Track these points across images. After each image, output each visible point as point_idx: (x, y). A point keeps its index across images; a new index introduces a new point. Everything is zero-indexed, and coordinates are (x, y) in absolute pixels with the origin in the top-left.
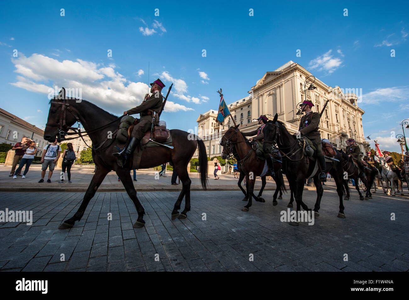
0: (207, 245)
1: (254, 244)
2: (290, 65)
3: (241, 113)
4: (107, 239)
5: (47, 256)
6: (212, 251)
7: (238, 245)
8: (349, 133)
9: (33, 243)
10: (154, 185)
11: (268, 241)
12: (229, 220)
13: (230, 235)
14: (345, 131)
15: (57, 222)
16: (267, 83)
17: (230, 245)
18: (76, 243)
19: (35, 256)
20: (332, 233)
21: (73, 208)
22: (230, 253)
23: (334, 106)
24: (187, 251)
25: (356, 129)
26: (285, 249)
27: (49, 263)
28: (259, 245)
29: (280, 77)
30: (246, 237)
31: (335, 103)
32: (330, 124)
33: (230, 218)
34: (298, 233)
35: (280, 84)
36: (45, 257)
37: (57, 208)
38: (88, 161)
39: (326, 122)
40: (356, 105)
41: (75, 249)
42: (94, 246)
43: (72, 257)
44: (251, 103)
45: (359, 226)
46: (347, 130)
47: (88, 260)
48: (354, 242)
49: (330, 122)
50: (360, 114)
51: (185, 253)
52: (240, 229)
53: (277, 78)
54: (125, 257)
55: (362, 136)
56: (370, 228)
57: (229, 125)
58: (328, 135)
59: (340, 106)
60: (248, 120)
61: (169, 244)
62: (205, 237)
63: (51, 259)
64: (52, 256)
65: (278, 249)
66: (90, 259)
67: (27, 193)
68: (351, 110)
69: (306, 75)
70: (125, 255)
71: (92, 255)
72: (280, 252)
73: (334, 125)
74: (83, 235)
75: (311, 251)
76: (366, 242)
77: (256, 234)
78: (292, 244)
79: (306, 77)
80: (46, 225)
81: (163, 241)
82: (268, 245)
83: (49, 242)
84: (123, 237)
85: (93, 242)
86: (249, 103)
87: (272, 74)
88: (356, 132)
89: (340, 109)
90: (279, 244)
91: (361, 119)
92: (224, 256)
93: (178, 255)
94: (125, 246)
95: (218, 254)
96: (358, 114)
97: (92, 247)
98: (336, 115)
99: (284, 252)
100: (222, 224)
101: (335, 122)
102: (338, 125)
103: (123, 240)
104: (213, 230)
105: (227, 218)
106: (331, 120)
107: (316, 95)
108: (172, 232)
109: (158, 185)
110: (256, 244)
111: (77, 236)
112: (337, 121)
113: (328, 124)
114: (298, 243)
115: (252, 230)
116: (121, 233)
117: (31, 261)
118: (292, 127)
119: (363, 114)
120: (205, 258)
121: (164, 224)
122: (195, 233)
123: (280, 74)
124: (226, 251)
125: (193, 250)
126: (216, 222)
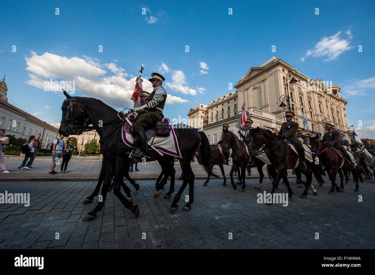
0: (190, 232)
1: (235, 232)
2: (273, 61)
3: (228, 106)
4: (101, 225)
5: (47, 241)
6: (195, 238)
7: (220, 232)
8: (333, 122)
9: (36, 228)
10: (148, 175)
11: (249, 229)
12: (213, 209)
13: (213, 223)
14: (329, 121)
15: (59, 210)
16: (252, 78)
17: (212, 232)
18: (74, 229)
19: (37, 240)
20: (312, 222)
21: (73, 197)
22: (211, 240)
23: (317, 97)
24: (171, 238)
25: (339, 119)
26: (265, 236)
27: (48, 247)
28: (239, 233)
29: (264, 71)
30: (228, 225)
31: (318, 94)
32: (314, 114)
33: (215, 206)
34: (279, 222)
35: (263, 78)
36: (45, 242)
37: (60, 197)
38: (91, 152)
39: (310, 113)
40: (338, 95)
41: (71, 234)
42: (89, 232)
43: (68, 242)
44: (237, 96)
45: (340, 214)
46: (331, 120)
47: (82, 245)
48: (333, 231)
49: (314, 112)
50: (343, 104)
51: (169, 240)
52: (223, 217)
53: (261, 73)
54: (115, 243)
55: (346, 125)
56: (351, 217)
57: (217, 118)
58: (312, 124)
59: (322, 97)
60: (235, 112)
61: (156, 231)
62: (189, 224)
63: (50, 243)
64: (52, 241)
65: (257, 237)
66: (84, 244)
67: (37, 182)
68: (334, 100)
69: (288, 69)
70: (114, 241)
71: (86, 241)
72: (259, 240)
73: (317, 115)
74: (80, 222)
75: (290, 239)
76: (346, 230)
77: (238, 222)
78: (272, 232)
79: (288, 71)
80: (49, 212)
81: (150, 228)
82: (248, 233)
83: (51, 227)
84: (114, 224)
85: (88, 228)
86: (235, 97)
87: (256, 69)
88: (340, 121)
89: (323, 100)
90: (260, 232)
91: (344, 109)
92: (205, 243)
93: (163, 242)
94: (116, 232)
95: (199, 242)
96: (341, 104)
97: (86, 233)
98: (320, 105)
99: (263, 240)
100: (207, 212)
101: (318, 112)
102: (322, 115)
103: (115, 227)
104: (197, 218)
105: (212, 206)
106: (314, 110)
107: (299, 87)
108: (159, 220)
109: (151, 175)
110: (237, 232)
111: (75, 222)
112: (321, 111)
113: (311, 115)
114: (278, 231)
115: (234, 218)
116: (113, 220)
117: (33, 245)
118: (277, 118)
119: (346, 103)
120: (187, 244)
121: (153, 212)
122: (181, 221)
123: (263, 69)
124: (208, 238)
125: (177, 237)
126: (201, 210)
